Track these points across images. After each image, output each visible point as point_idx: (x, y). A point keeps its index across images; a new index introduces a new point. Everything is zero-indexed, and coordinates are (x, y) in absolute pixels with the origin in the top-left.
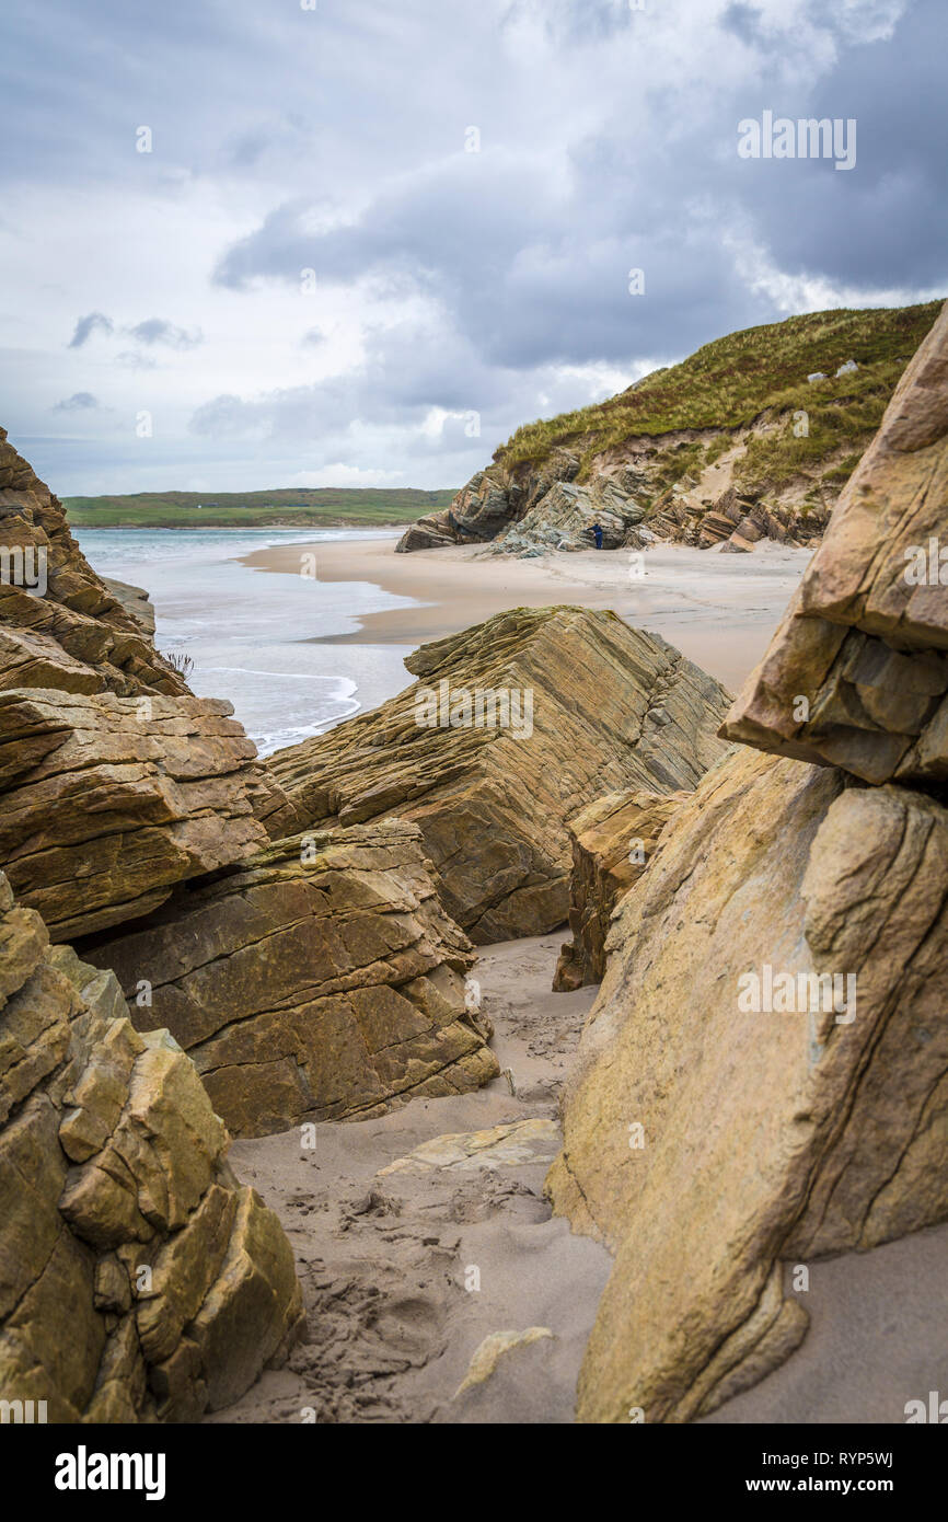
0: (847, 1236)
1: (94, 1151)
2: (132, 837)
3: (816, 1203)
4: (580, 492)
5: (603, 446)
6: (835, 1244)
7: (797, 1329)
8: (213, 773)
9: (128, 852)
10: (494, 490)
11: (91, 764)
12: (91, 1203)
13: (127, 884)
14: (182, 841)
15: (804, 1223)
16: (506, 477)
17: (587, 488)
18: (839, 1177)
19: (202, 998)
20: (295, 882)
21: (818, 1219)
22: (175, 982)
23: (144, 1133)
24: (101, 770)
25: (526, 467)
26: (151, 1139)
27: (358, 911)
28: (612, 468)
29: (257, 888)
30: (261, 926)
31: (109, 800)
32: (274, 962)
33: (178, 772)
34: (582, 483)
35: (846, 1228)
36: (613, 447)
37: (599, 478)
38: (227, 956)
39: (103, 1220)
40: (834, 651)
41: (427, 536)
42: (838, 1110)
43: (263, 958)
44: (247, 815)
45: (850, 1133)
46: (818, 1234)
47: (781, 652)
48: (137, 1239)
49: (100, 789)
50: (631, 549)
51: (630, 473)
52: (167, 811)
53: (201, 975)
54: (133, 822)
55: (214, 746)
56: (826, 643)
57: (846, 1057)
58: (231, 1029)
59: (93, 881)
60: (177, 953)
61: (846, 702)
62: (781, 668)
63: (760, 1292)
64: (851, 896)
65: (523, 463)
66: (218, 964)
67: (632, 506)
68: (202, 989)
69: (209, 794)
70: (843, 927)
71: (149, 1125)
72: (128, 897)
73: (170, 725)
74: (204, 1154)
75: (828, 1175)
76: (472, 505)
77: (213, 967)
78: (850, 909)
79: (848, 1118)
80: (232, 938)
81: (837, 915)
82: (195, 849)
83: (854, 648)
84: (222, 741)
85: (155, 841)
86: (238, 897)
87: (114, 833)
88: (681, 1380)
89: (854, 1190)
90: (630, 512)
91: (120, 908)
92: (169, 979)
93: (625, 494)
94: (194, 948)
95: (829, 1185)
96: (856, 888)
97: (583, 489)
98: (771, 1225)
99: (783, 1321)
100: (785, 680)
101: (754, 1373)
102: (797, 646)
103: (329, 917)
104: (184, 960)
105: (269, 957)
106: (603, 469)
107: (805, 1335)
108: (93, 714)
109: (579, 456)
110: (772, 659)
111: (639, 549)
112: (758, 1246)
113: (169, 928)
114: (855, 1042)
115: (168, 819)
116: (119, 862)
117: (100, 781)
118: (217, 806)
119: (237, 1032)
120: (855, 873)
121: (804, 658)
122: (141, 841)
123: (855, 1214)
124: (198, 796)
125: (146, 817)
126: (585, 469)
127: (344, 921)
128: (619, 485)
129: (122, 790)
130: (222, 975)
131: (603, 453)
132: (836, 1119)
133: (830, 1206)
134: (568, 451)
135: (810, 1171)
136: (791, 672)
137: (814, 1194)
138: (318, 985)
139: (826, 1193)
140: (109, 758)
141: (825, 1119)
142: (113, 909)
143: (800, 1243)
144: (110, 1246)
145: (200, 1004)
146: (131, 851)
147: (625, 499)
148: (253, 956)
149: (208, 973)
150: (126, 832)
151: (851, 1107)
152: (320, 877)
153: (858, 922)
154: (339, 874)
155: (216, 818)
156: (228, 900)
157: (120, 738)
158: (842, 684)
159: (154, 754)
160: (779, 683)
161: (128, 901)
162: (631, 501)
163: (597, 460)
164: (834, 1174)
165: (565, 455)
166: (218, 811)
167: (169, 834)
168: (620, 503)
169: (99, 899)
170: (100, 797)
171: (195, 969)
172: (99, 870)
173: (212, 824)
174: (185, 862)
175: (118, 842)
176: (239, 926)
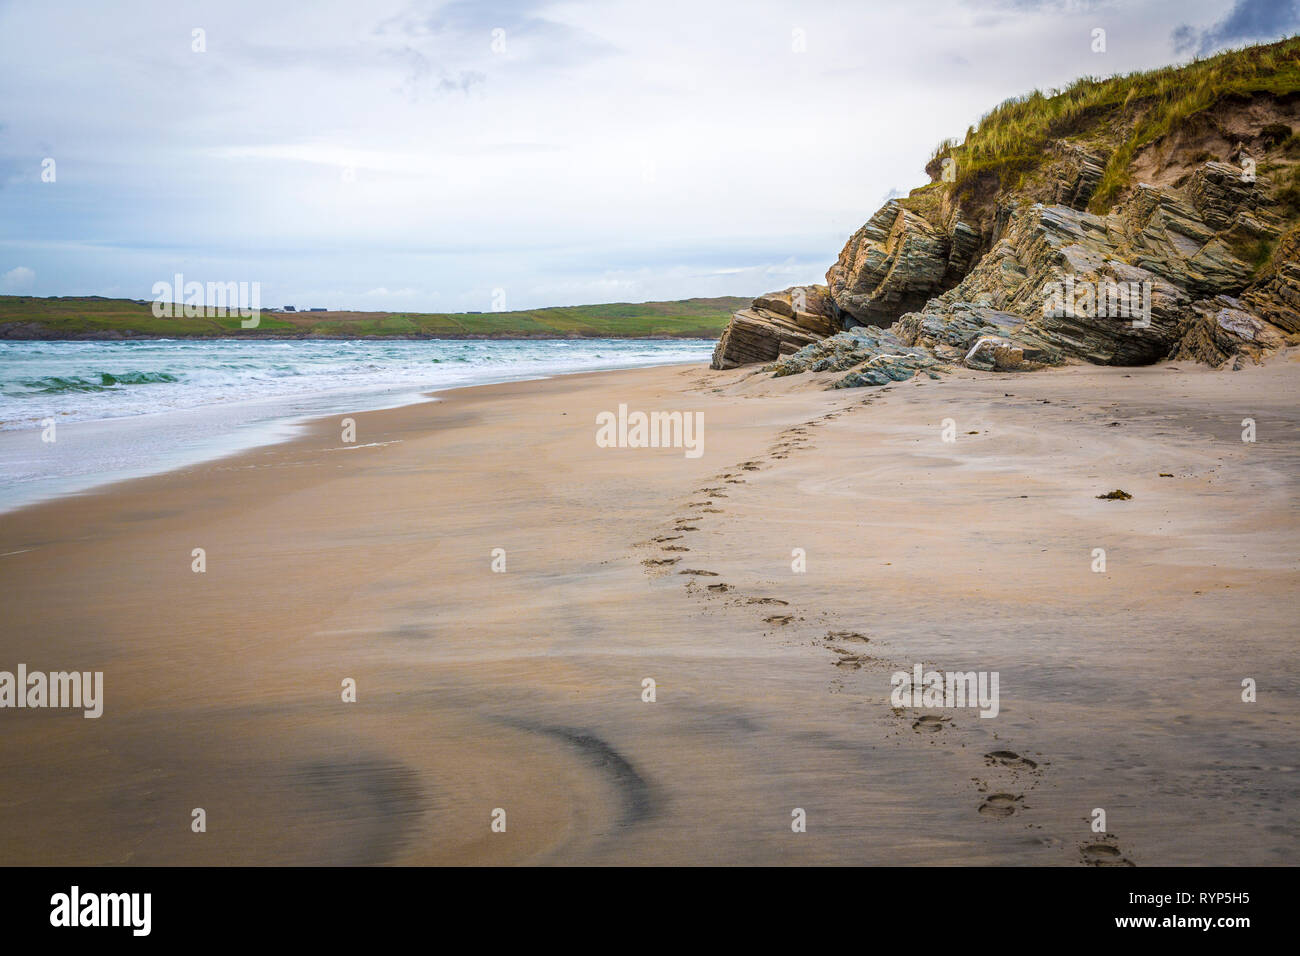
4: (1086, 226)
5: (1159, 129)
10: (919, 233)
16: (947, 207)
17: (1113, 220)
25: (987, 184)
28: (1173, 175)
34: (1102, 210)
36: (1183, 124)
37: (1139, 194)
41: (770, 335)
50: (1190, 364)
51: (1218, 179)
65: (983, 175)
67: (1218, 255)
76: (867, 269)
90: (1210, 271)
93: (1201, 229)
97: (1095, 219)
106: (1153, 178)
109: (1105, 155)
111: (1214, 365)
126: (1113, 178)
128: (1188, 209)
131: (1159, 143)
134: (1081, 146)
147: (1200, 240)
162: (1211, 247)
163: (1144, 160)
165: (1073, 153)
168: (1185, 249)
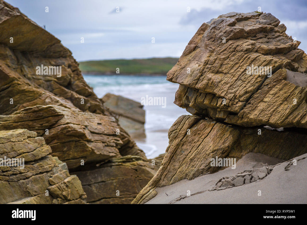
0: (167, 183)
1: (55, 184)
2: (77, 143)
3: (162, 178)
6: (165, 184)
7: (154, 194)
8: (103, 133)
9: (76, 146)
11: (68, 123)
12: (53, 189)
13: (76, 154)
14: (90, 146)
15: (160, 181)
18: (167, 174)
19: (96, 190)
20: (127, 167)
21: (163, 180)
22: (89, 185)
23: (66, 185)
24: (70, 125)
26: (67, 186)
27: (145, 177)
29: (115, 167)
30: (115, 176)
31: (71, 132)
32: (118, 186)
33: (92, 130)
35: (167, 182)
38: (104, 182)
39: (55, 192)
40: (186, 91)
42: (167, 163)
43: (115, 184)
44: (113, 146)
45: (169, 167)
46: (162, 183)
47: (178, 91)
48: (61, 198)
49: (69, 129)
52: (86, 137)
53: (96, 185)
54: (77, 139)
55: (105, 127)
56: (185, 89)
57: (169, 154)
58: (104, 200)
59: (67, 152)
60: (90, 178)
61: (187, 100)
62: (178, 94)
63: (150, 189)
64: (173, 129)
66: (102, 183)
68: (96, 188)
69: (101, 138)
70: (171, 134)
71: (67, 183)
72: (76, 158)
73: (93, 120)
74: (78, 193)
75: (165, 173)
77: (100, 184)
78: (173, 131)
79: (169, 164)
80: (106, 177)
81: (171, 132)
82: (93, 148)
83: (189, 90)
84: (108, 127)
85: (83, 144)
86: (109, 168)
87: (73, 141)
88: (136, 202)
89: (169, 176)
91: (74, 160)
92: (87, 184)
94: (95, 178)
95: (165, 175)
96: (174, 128)
98: (154, 180)
99: (152, 193)
100: (178, 96)
101: (147, 200)
102: (180, 90)
103: (136, 177)
104: (92, 180)
105: (117, 184)
107: (156, 195)
108: (70, 113)
110: (177, 92)
112: (152, 183)
113: (89, 172)
114: (171, 152)
115: (86, 139)
116: (74, 149)
117: (69, 127)
118: (103, 141)
119: (105, 201)
120: (175, 125)
121: (181, 92)
122: (79, 144)
123: (169, 180)
124: (97, 137)
125: (81, 138)
127: (141, 179)
129: (74, 130)
130: (103, 186)
132: (166, 164)
133: (165, 178)
135: (162, 172)
136: (179, 94)
137: (162, 176)
138: (131, 194)
139: (164, 176)
140: (72, 123)
141: (165, 164)
142: (72, 160)
143: (160, 184)
144: (56, 198)
145: (95, 192)
146: (77, 146)
148: (112, 183)
149: (99, 185)
150: (76, 141)
151: (170, 163)
152: (135, 167)
153: (174, 133)
154: (141, 167)
155: (101, 144)
156: (106, 168)
157: (77, 120)
158: (187, 96)
159: (85, 124)
160: (177, 96)
161: (76, 159)
164: (166, 173)
166: (103, 142)
167: (86, 143)
169: (69, 157)
170: (69, 131)
171: (95, 183)
172: (69, 150)
173: (100, 145)
174: (90, 150)
175: (74, 143)
176: (109, 175)
